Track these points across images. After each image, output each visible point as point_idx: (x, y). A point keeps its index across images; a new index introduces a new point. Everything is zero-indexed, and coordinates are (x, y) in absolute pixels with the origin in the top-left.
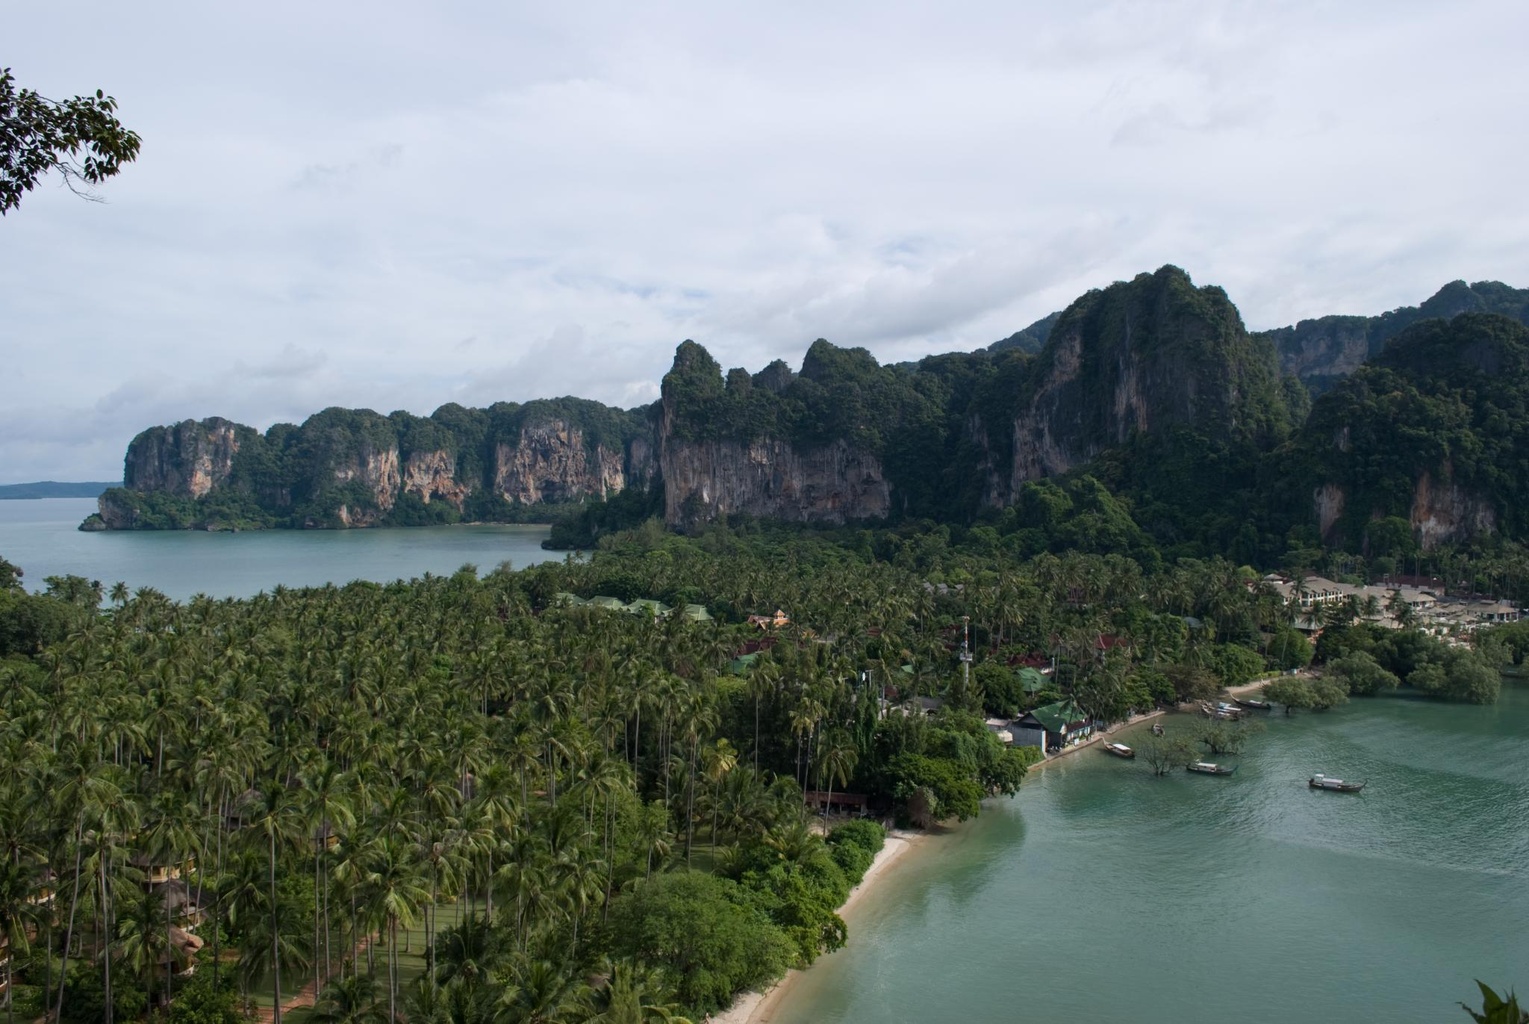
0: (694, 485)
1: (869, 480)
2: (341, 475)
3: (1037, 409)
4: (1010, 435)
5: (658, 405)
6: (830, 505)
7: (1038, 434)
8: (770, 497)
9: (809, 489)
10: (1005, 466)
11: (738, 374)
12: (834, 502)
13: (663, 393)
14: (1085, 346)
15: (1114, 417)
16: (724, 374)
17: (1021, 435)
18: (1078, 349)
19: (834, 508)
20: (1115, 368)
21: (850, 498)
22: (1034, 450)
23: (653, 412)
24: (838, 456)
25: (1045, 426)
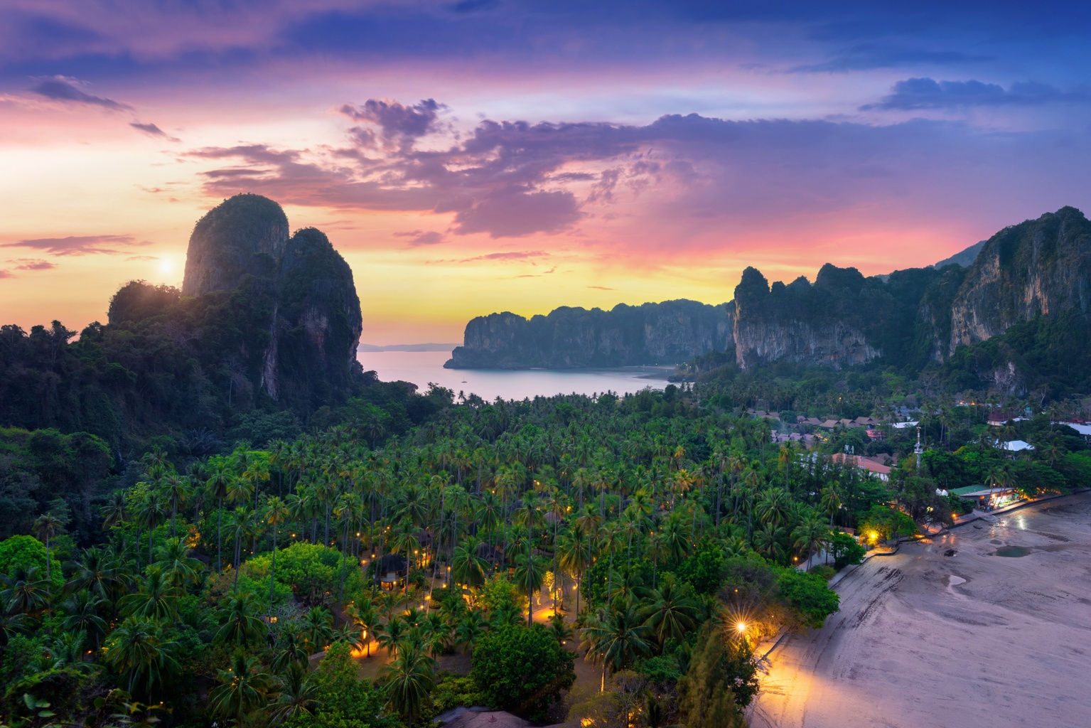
0: (752, 346)
1: (856, 344)
2: (567, 341)
3: (969, 301)
4: (949, 316)
5: (732, 303)
6: (832, 359)
7: (969, 317)
8: (796, 354)
9: (819, 349)
10: (946, 336)
11: (778, 285)
12: (835, 357)
13: (735, 296)
14: (1002, 261)
15: (1023, 304)
16: (770, 285)
17: (957, 316)
18: (997, 263)
19: (835, 360)
20: (1025, 274)
21: (845, 354)
22: (966, 326)
23: (730, 306)
24: (837, 330)
25: (973, 311)
